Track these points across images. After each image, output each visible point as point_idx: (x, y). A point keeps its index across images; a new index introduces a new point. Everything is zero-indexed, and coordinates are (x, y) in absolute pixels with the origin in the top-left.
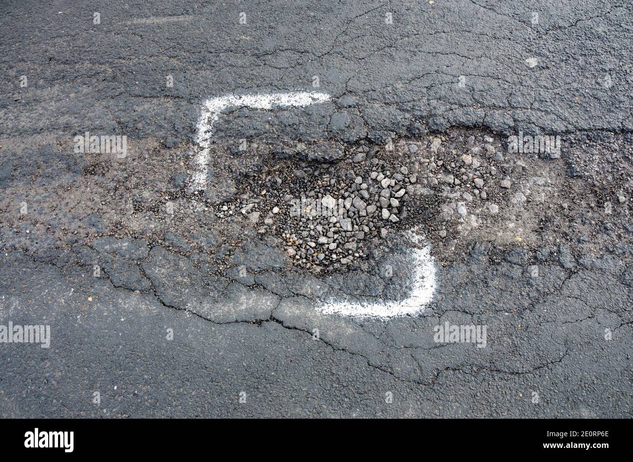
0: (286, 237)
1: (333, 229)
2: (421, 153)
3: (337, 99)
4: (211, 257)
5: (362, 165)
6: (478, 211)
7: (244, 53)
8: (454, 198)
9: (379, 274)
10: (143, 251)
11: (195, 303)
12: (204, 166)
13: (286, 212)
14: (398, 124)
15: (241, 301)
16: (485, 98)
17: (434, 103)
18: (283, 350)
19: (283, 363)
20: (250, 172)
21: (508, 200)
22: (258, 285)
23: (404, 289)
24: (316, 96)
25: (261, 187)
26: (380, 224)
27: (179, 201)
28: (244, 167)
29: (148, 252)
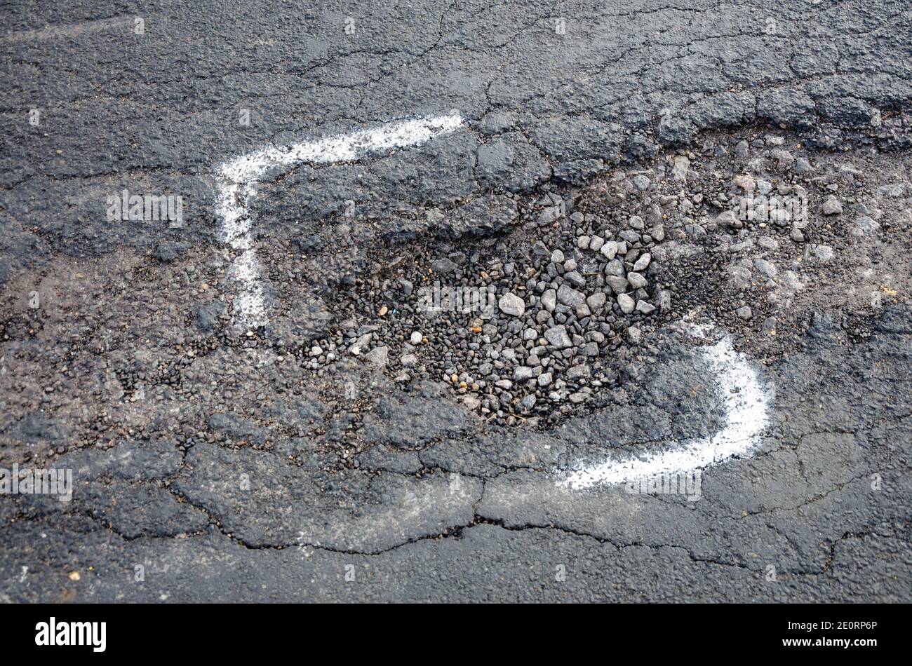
0: (451, 380)
1: (535, 351)
2: (659, 187)
3: (478, 122)
4: (317, 440)
5: (555, 228)
6: (796, 263)
7: (270, 70)
8: (744, 250)
9: (653, 402)
10: (170, 459)
11: (313, 528)
12: (252, 283)
13: (436, 339)
14: (604, 144)
15: (407, 503)
16: (748, 72)
17: (657, 97)
18: (520, 570)
19: (528, 593)
20: (349, 276)
21: (846, 233)
22: (430, 468)
23: (709, 415)
24: (436, 122)
25: (376, 303)
26: (621, 321)
27: (220, 355)
28: (334, 270)
29: (181, 458)
